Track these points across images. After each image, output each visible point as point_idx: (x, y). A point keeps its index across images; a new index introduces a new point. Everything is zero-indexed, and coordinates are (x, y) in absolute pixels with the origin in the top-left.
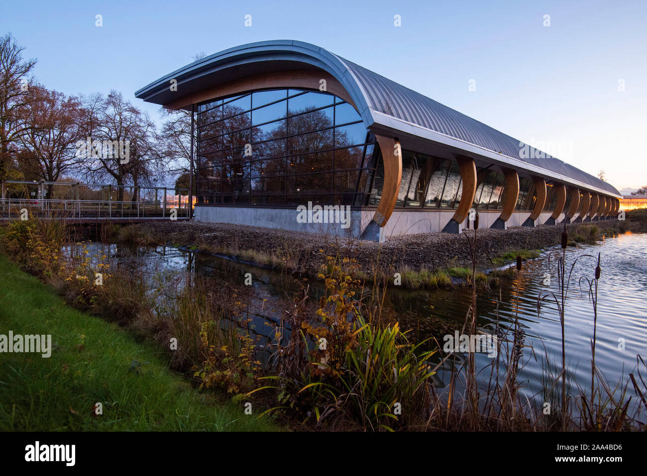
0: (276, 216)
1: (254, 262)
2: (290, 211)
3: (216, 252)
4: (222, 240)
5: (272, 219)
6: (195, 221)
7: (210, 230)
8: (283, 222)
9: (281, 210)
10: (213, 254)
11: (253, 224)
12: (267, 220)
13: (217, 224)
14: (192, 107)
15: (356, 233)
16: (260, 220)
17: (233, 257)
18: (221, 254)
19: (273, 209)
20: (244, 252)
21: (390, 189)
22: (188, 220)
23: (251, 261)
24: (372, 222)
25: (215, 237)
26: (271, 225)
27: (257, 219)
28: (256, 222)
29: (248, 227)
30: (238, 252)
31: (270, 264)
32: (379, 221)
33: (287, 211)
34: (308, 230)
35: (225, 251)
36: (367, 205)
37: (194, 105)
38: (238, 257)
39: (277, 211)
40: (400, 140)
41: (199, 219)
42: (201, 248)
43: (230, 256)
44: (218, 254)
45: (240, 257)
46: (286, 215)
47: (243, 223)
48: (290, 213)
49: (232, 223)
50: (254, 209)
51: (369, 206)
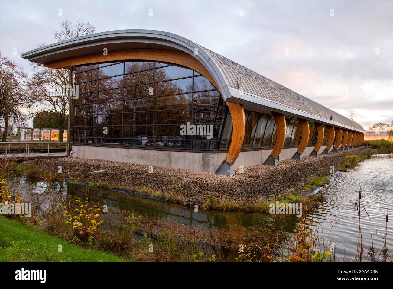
0: (146, 155)
1: (149, 196)
2: (158, 152)
3: (113, 187)
4: (113, 177)
5: (142, 158)
6: (74, 157)
7: (96, 167)
8: (152, 160)
9: (150, 151)
10: (111, 189)
11: (125, 161)
12: (138, 158)
13: (95, 160)
14: (71, 67)
15: (212, 170)
16: (131, 158)
17: (129, 192)
18: (117, 189)
19: (143, 150)
20: (138, 188)
21: (237, 139)
22: (67, 156)
23: (146, 195)
24: (224, 162)
25: (105, 175)
26: (141, 162)
27: (128, 157)
28: (128, 159)
29: (122, 163)
30: (132, 188)
31: (164, 197)
32: (229, 161)
33: (155, 152)
34: (173, 166)
35: (120, 187)
36: (218, 149)
37: (72, 66)
38: (133, 191)
39: (147, 151)
40: (243, 105)
41: (77, 156)
42: (100, 184)
43: (127, 191)
44: (115, 189)
45: (135, 191)
46: (154, 155)
47: (116, 160)
48: (157, 153)
49: (107, 159)
50: (126, 149)
51: (220, 149)
